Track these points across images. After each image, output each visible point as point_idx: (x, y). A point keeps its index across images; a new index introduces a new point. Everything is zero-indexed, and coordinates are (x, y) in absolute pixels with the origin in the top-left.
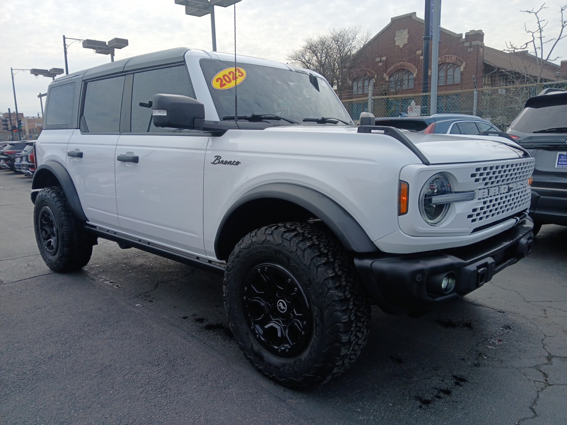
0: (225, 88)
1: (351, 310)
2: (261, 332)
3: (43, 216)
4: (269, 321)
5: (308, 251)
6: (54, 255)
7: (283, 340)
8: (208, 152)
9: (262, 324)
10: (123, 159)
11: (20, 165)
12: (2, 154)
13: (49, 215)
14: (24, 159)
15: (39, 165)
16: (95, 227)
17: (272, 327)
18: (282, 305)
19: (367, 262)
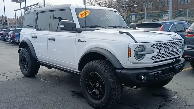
0: (82, 17)
1: (116, 85)
2: (91, 93)
3: (22, 58)
4: (94, 89)
5: (104, 68)
6: (26, 71)
7: (97, 95)
8: (77, 38)
9: (91, 90)
10: (50, 39)
11: (8, 39)
12: (0, 34)
13: (25, 57)
14: (9, 36)
15: (21, 40)
16: (40, 61)
17: (94, 91)
18: (97, 85)
19: (119, 71)
